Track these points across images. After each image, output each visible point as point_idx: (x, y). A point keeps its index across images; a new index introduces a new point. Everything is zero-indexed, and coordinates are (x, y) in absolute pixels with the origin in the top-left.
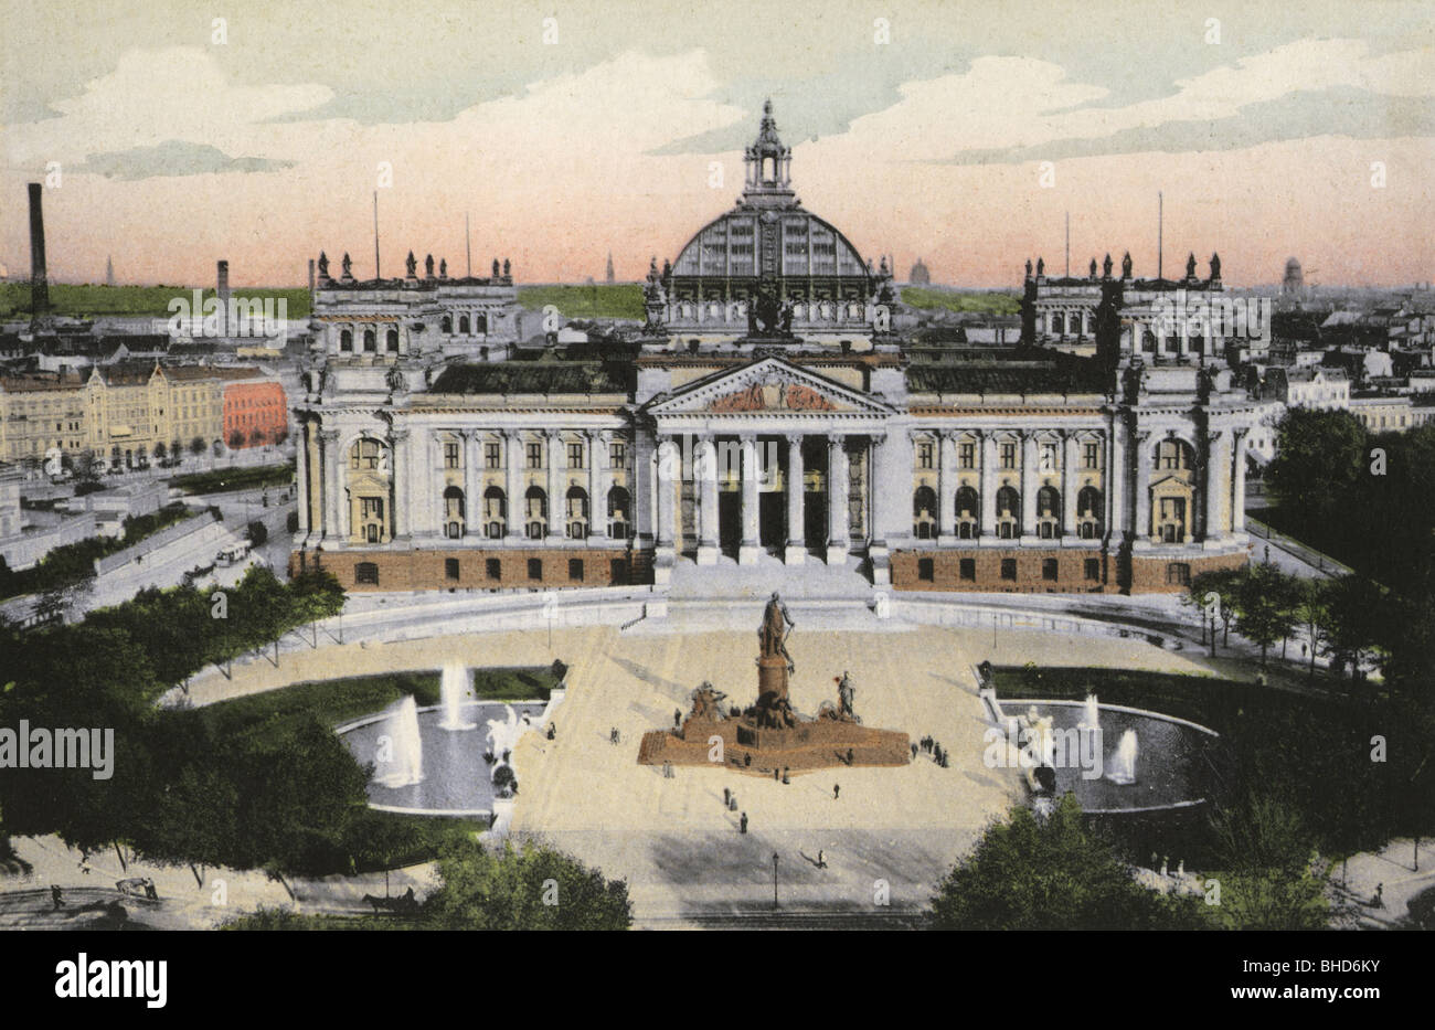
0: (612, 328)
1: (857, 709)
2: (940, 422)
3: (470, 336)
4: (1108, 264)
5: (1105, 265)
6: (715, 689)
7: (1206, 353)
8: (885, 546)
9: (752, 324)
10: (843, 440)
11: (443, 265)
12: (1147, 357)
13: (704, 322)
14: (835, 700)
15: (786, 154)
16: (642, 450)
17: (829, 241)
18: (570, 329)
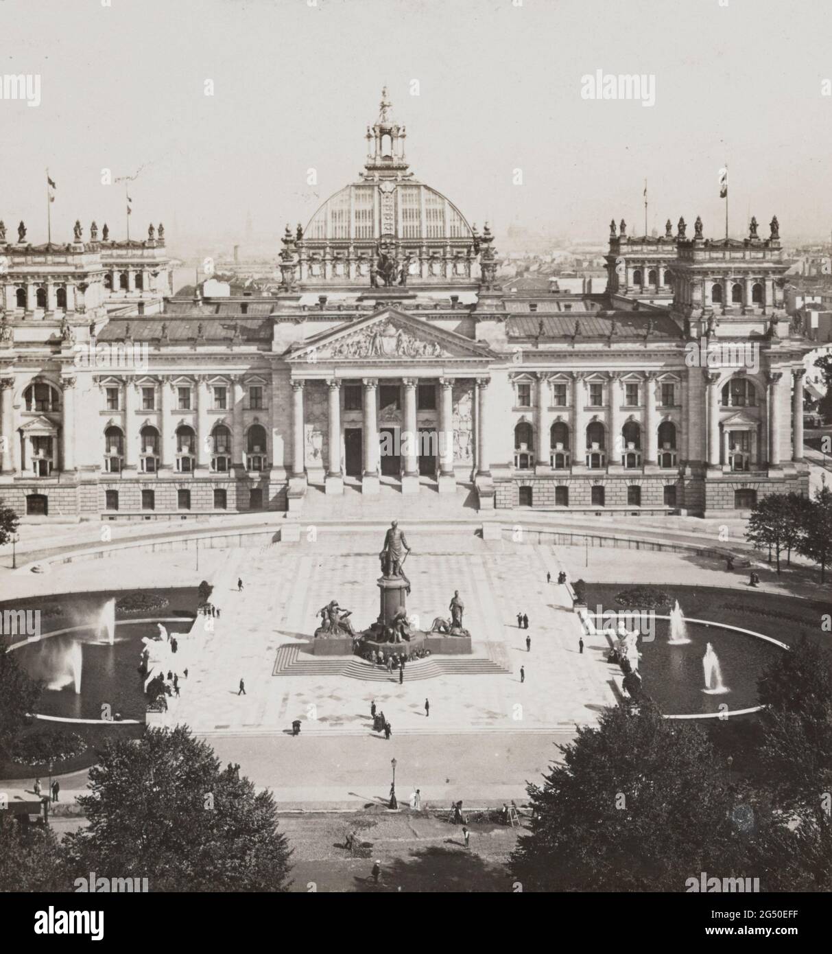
0: (250, 280)
1: (465, 625)
2: (539, 366)
3: (128, 291)
4: (682, 226)
5: (679, 226)
6: (341, 606)
7: (767, 304)
8: (489, 476)
9: (373, 280)
10: (453, 382)
11: (105, 230)
12: (716, 307)
13: (331, 279)
14: (447, 616)
15: (401, 133)
16: (277, 392)
17: (439, 207)
18: (215, 280)
